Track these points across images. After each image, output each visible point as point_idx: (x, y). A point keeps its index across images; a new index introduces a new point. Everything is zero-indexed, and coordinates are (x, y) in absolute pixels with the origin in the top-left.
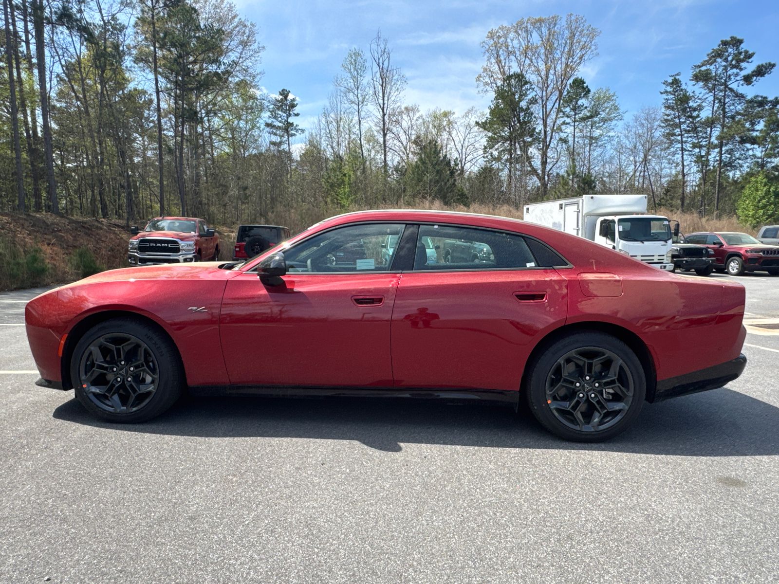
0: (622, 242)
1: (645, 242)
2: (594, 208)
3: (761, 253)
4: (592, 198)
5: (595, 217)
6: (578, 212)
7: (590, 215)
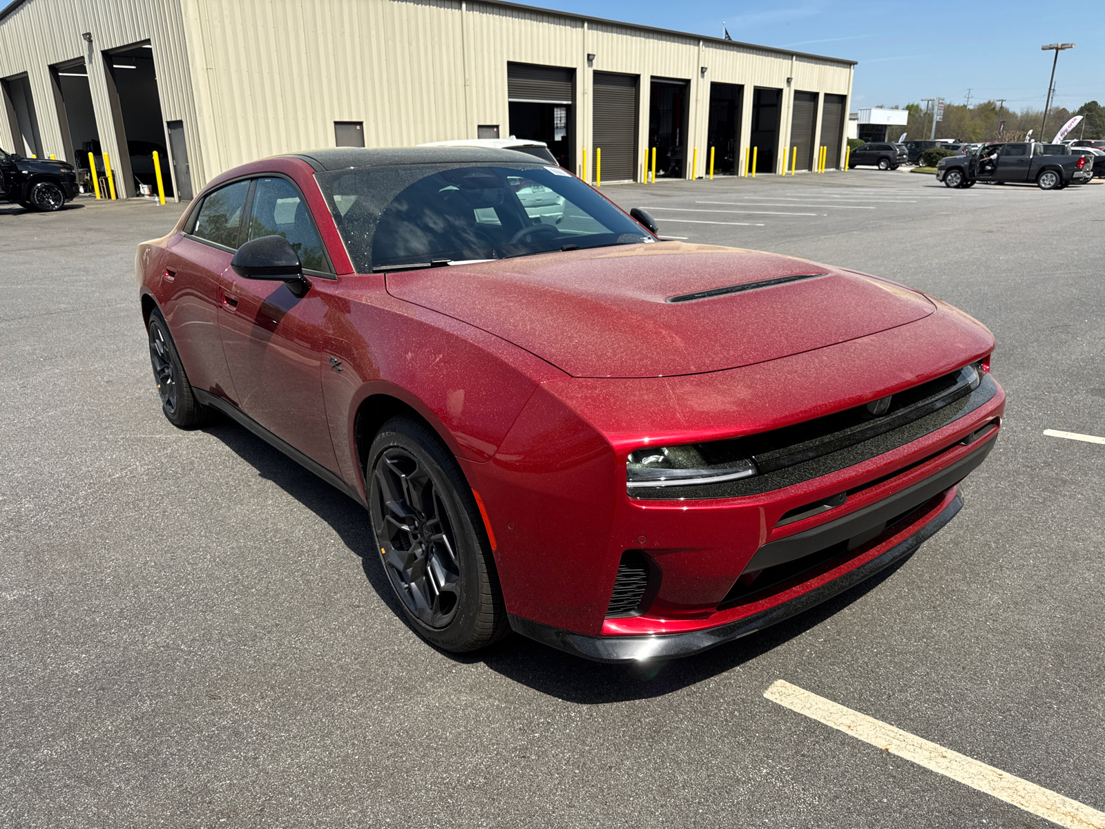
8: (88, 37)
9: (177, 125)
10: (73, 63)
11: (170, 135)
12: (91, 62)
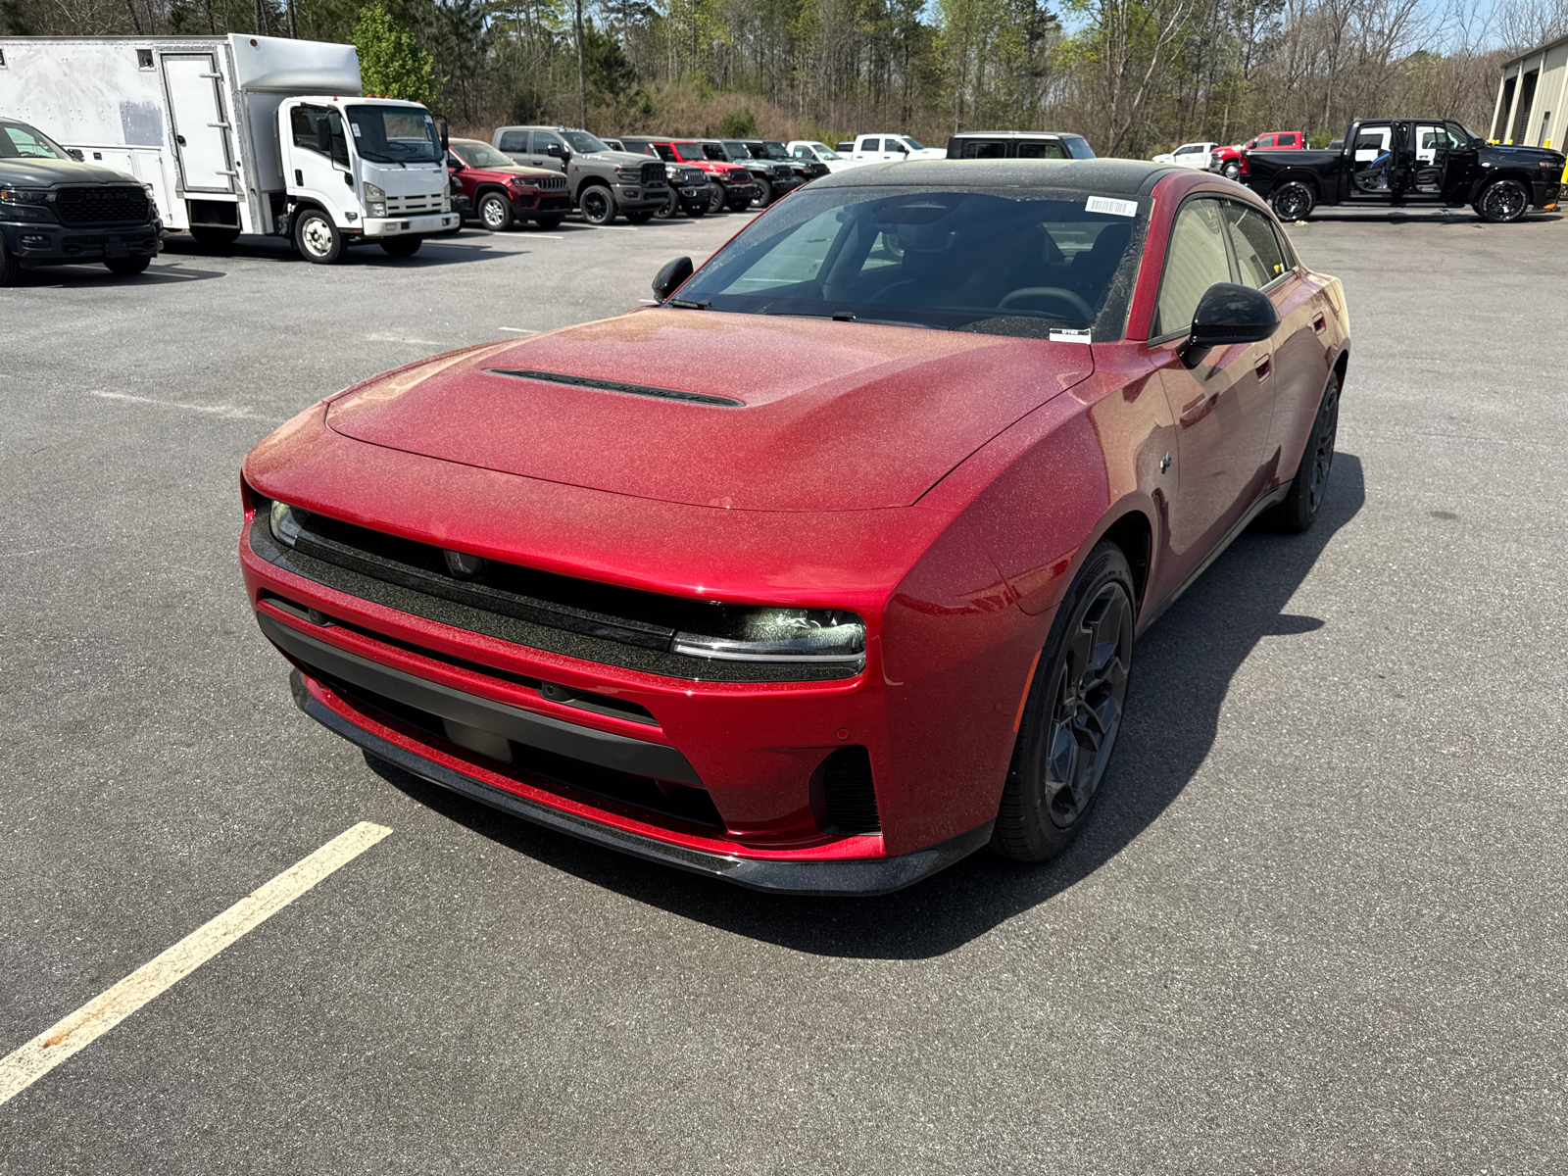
0: (366, 166)
1: (407, 165)
2: (266, 72)
3: (537, 185)
4: (254, 43)
5: (274, 97)
6: (217, 81)
7: (255, 91)
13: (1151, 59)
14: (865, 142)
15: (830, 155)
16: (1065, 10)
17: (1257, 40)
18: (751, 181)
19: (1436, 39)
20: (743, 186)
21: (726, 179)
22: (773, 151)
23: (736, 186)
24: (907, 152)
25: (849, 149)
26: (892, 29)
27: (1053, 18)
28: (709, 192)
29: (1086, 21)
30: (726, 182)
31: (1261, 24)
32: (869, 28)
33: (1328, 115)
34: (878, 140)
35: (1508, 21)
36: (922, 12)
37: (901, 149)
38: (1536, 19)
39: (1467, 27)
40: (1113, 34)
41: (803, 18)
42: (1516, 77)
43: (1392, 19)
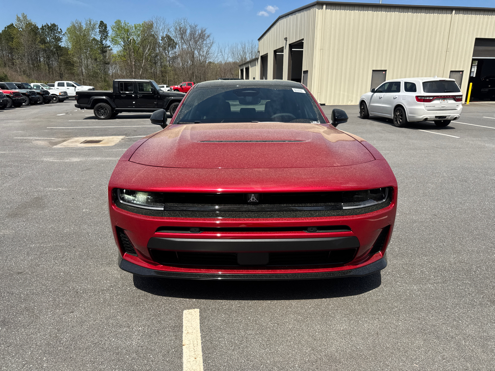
8: (286, 39)
9: (306, 72)
10: (280, 49)
11: (303, 76)
12: (285, 48)
13: (143, 60)
14: (58, 83)
15: (48, 88)
16: (113, 44)
17: (170, 56)
18: (22, 96)
19: (217, 58)
20: (20, 98)
21: (12, 96)
22: (26, 86)
23: (16, 98)
24: (75, 87)
25: (53, 86)
26: (51, 47)
27: (109, 47)
28: (7, 100)
29: (120, 48)
30: (12, 97)
31: (171, 52)
32: (43, 46)
33: (195, 78)
34: (64, 83)
35: (233, 55)
36: (61, 42)
37: (73, 86)
38: (239, 54)
39: (224, 55)
40: (129, 52)
41: (15, 42)
42: (243, 69)
43: (205, 52)
